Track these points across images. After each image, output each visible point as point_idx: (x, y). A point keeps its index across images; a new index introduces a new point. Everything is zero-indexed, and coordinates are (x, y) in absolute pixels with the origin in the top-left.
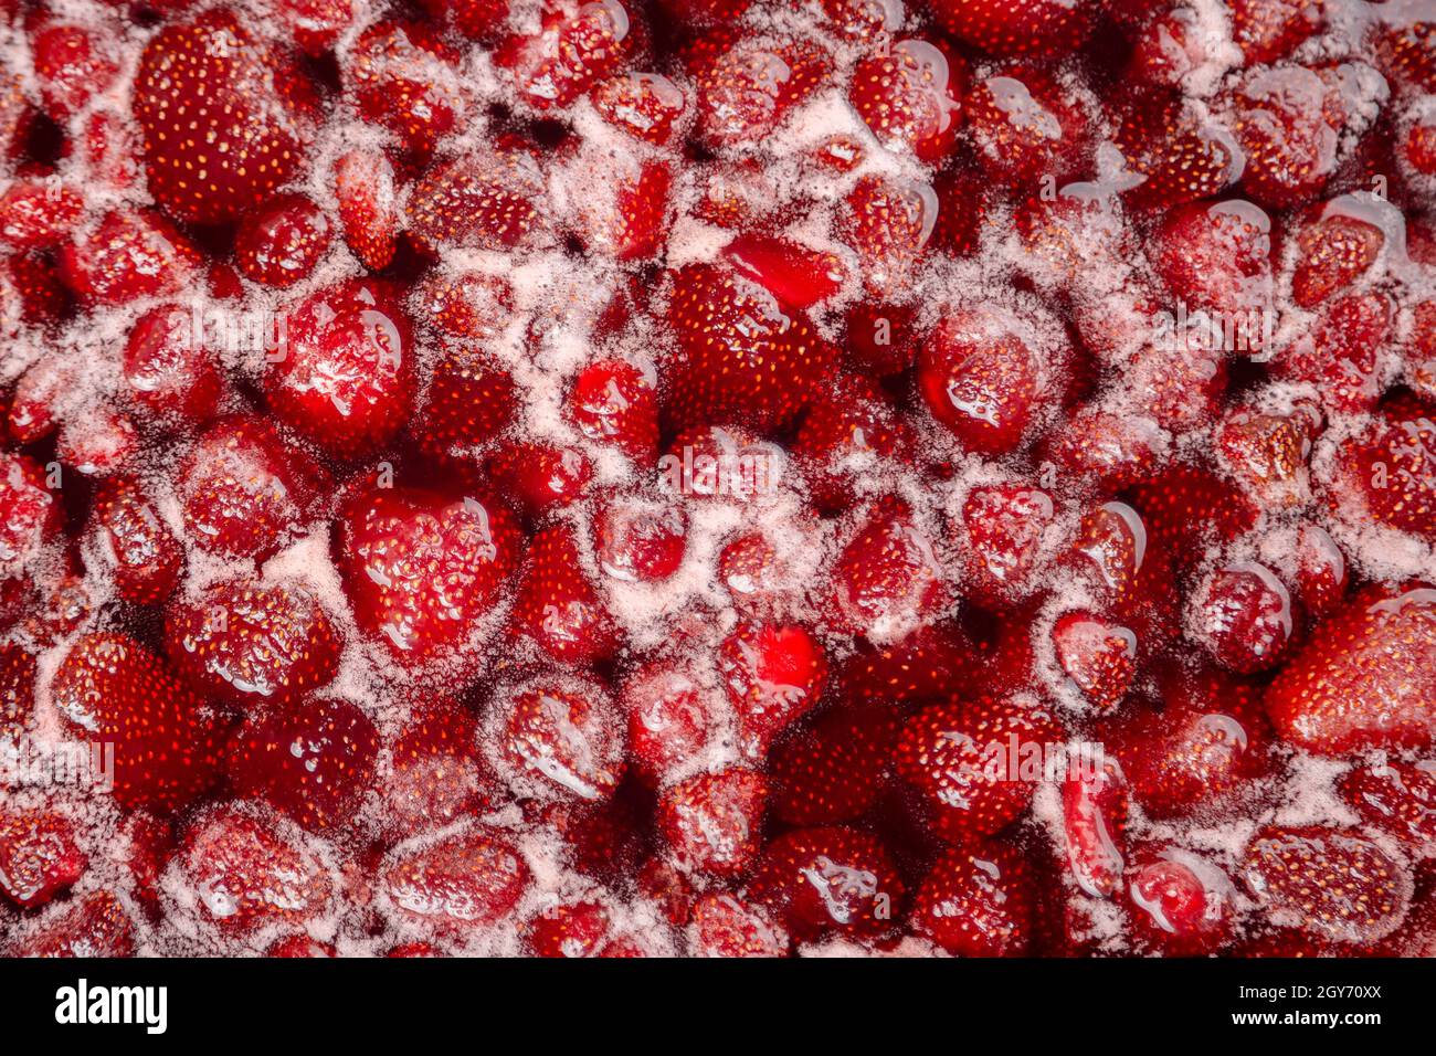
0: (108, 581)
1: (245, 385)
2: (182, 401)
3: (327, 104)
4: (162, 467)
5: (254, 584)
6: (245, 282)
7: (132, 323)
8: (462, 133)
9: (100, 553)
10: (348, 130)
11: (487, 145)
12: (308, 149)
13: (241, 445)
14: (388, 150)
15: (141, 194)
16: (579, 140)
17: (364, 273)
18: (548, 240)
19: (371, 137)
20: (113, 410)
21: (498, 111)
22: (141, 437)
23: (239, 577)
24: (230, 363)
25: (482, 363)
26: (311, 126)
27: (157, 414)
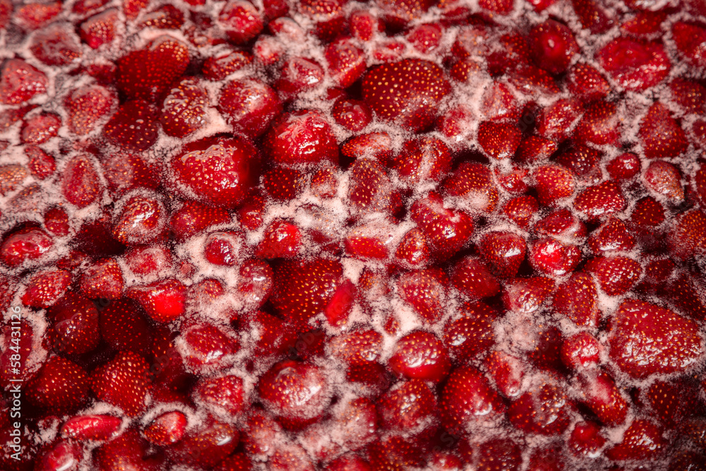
0: (210, 54)
1: (291, 101)
2: (284, 78)
3: (411, 128)
4: (256, 72)
5: (207, 105)
6: (334, 100)
7: (317, 60)
8: (399, 179)
9: (221, 52)
10: (400, 137)
11: (394, 188)
12: (391, 122)
13: (265, 99)
14: (392, 151)
15: (372, 61)
16: (397, 223)
17: (339, 143)
18: (353, 212)
19: (397, 145)
20: (280, 54)
21: (409, 192)
22: (269, 64)
23: (210, 100)
24: (300, 95)
25: (300, 187)
26: (401, 123)
27: (280, 70)
